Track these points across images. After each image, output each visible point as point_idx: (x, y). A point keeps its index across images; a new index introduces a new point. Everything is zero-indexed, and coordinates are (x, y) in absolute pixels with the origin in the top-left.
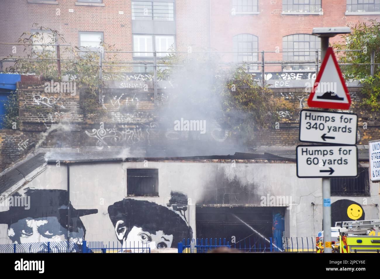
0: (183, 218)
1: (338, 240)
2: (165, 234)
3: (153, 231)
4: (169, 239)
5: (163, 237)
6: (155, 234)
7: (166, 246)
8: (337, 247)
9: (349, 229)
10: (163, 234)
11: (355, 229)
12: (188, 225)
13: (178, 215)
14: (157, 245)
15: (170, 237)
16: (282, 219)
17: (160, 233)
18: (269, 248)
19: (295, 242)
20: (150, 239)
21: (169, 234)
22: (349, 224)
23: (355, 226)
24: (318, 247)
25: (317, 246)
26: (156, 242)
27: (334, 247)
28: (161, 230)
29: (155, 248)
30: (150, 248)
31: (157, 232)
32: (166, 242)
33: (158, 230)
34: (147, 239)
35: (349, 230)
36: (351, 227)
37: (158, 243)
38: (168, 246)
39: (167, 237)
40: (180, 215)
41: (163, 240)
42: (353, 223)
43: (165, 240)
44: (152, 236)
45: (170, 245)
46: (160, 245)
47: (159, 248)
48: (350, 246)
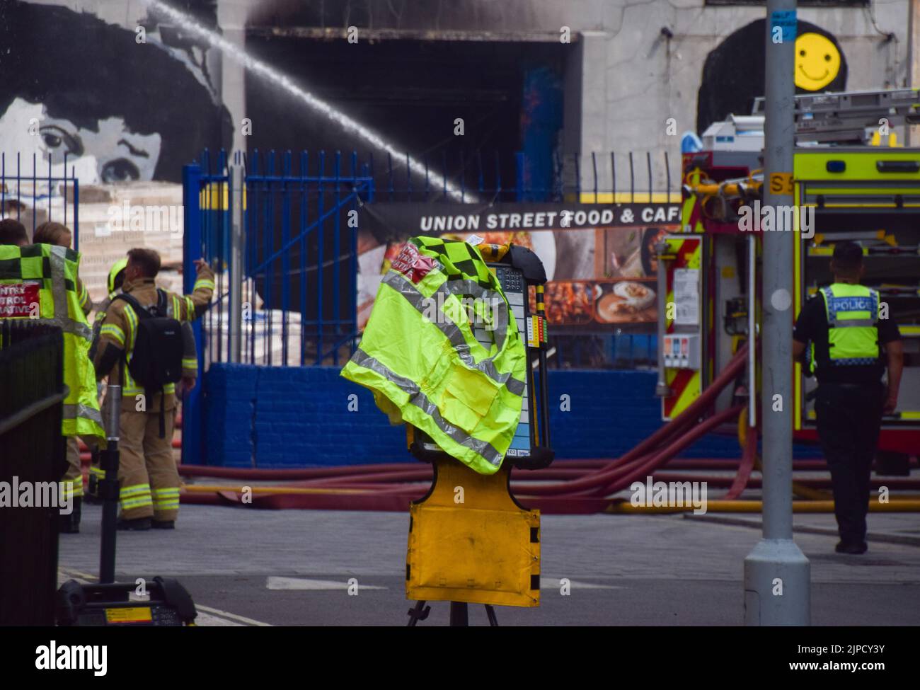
0: (198, 74)
1: (758, 163)
2: (133, 131)
3: (88, 118)
4: (147, 150)
5: (123, 142)
6: (95, 129)
7: (135, 174)
8: (757, 186)
9: (802, 124)
10: (124, 131)
11: (823, 124)
12: (215, 100)
13: (181, 64)
14: (101, 169)
15: (152, 144)
16: (556, 86)
17: (112, 128)
18: (512, 190)
19: (604, 167)
20: (76, 148)
21: (146, 131)
22: (802, 105)
23: (824, 114)
24: (688, 188)
25: (684, 181)
26: (98, 160)
27: (745, 186)
28: (116, 114)
29: (95, 181)
30: (76, 181)
31: (101, 123)
32: (138, 161)
33: (105, 116)
34: (64, 147)
35: (802, 127)
36: (808, 113)
37: (105, 161)
38: (142, 174)
39: (138, 140)
40: (189, 65)
41: (123, 153)
42: (815, 102)
43: (133, 151)
44: (85, 135)
45: (150, 172)
46: (111, 170)
47: (110, 180)
48: (803, 185)
